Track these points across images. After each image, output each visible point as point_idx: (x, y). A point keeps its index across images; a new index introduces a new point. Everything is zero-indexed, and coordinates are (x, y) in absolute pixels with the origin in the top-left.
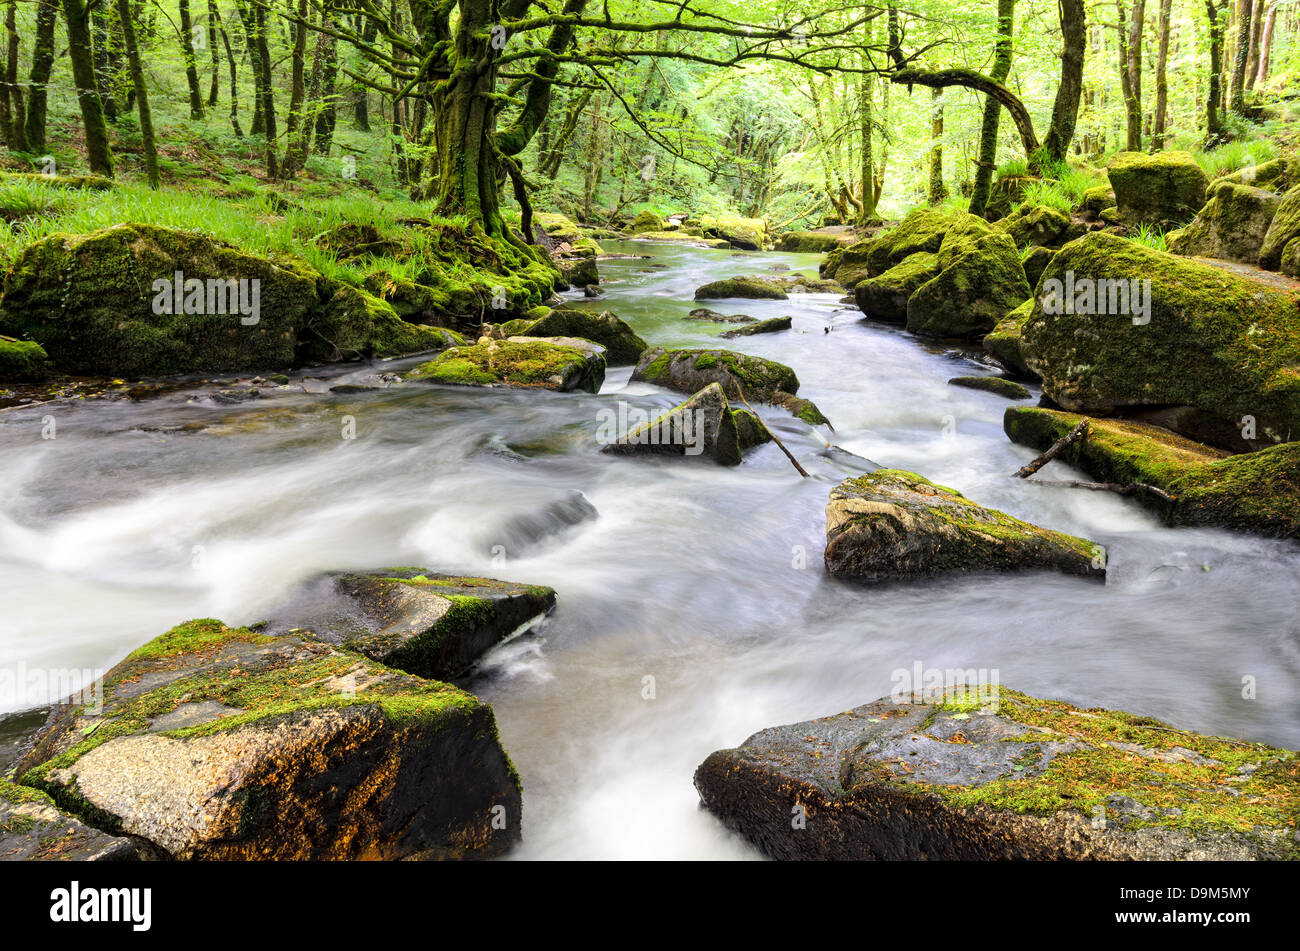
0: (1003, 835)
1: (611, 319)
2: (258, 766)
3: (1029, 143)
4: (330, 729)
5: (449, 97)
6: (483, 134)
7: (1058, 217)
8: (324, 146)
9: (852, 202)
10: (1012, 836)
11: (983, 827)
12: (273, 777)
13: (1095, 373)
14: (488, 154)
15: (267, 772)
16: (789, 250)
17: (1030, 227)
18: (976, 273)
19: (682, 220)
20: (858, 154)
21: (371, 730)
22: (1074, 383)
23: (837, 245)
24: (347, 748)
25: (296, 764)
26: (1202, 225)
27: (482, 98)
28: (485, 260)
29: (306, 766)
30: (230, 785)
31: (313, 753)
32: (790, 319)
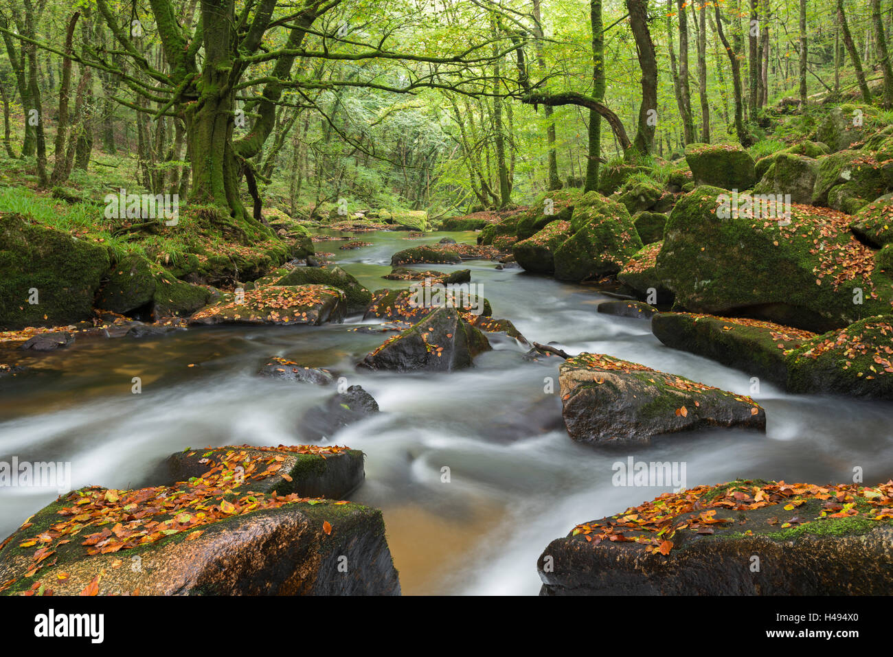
0: (829, 555)
1: (340, 273)
2: (208, 566)
3: (624, 142)
4: (266, 531)
5: (198, 114)
6: (226, 142)
7: (653, 190)
8: (83, 162)
9: (491, 195)
10: (836, 554)
11: (810, 552)
12: (221, 574)
13: (714, 285)
14: (230, 157)
15: (216, 571)
16: (449, 230)
17: (635, 198)
18: (602, 231)
19: (365, 213)
20: (494, 160)
21: (298, 531)
22: (700, 294)
23: (485, 225)
24: (280, 547)
25: (239, 563)
26: (767, 183)
27: (224, 115)
28: (234, 235)
29: (247, 563)
30: (186, 585)
31: (253, 552)
32: (470, 271)
